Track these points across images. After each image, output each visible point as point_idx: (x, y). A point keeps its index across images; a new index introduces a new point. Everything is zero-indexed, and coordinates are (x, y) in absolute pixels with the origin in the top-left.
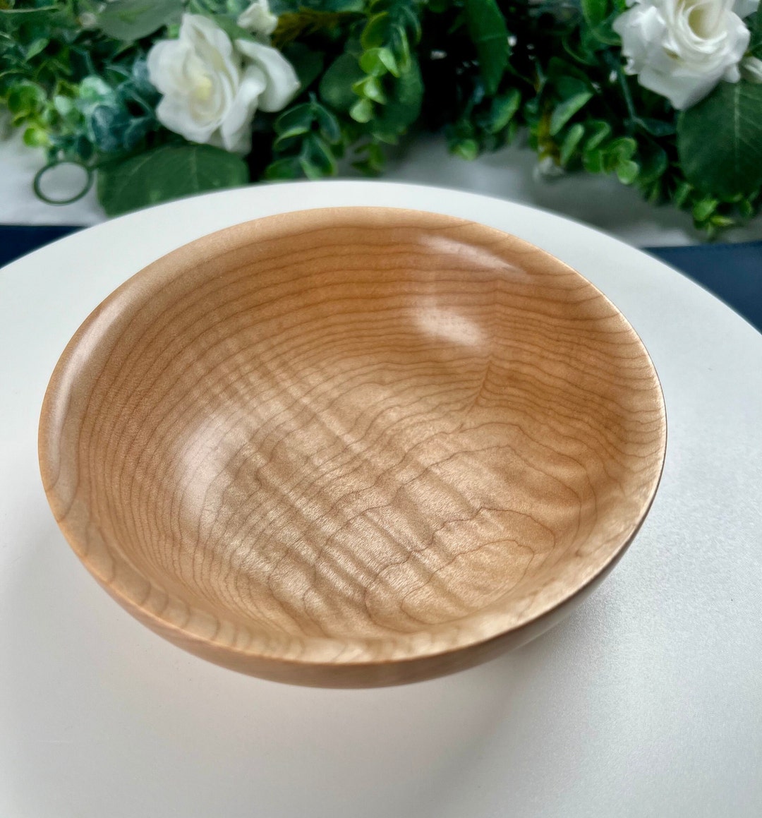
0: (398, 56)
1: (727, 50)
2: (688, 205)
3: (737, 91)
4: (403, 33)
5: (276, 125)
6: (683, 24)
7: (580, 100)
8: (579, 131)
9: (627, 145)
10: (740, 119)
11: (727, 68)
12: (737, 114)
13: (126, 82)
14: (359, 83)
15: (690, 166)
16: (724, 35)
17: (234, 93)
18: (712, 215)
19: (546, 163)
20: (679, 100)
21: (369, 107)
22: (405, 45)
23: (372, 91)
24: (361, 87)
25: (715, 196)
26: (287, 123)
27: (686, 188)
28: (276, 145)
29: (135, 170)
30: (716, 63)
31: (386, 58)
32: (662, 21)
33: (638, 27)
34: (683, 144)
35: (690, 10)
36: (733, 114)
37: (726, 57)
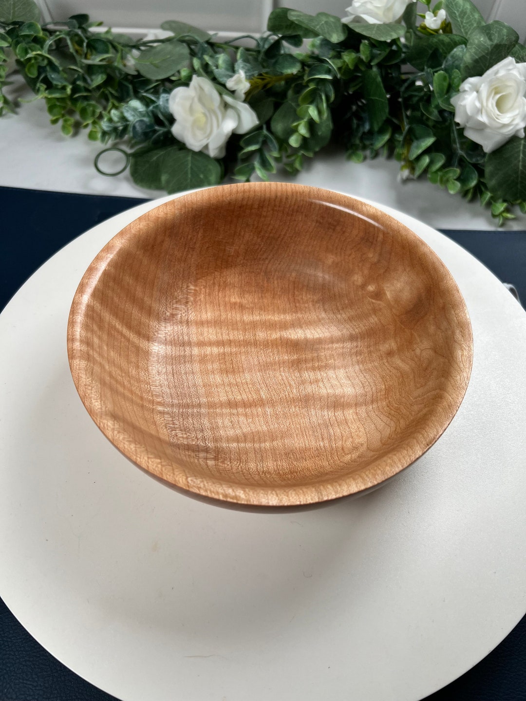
0: (320, 112)
1: (517, 121)
2: (489, 205)
3: (523, 142)
4: (324, 97)
5: (242, 143)
6: (492, 104)
7: (429, 141)
8: (426, 160)
9: (455, 171)
10: (523, 158)
11: (518, 131)
12: (521, 155)
13: (155, 105)
14: (295, 124)
15: (492, 183)
16: (517, 112)
17: (218, 126)
18: (503, 212)
19: (406, 173)
20: (488, 146)
21: (300, 138)
22: (325, 105)
23: (303, 130)
24: (297, 126)
25: (505, 201)
26: (249, 143)
27: (488, 195)
28: (240, 155)
29: (155, 158)
30: (511, 128)
31: (313, 112)
32: (478, 105)
33: (465, 106)
34: (488, 170)
35: (498, 96)
36: (519, 156)
37: (517, 125)
